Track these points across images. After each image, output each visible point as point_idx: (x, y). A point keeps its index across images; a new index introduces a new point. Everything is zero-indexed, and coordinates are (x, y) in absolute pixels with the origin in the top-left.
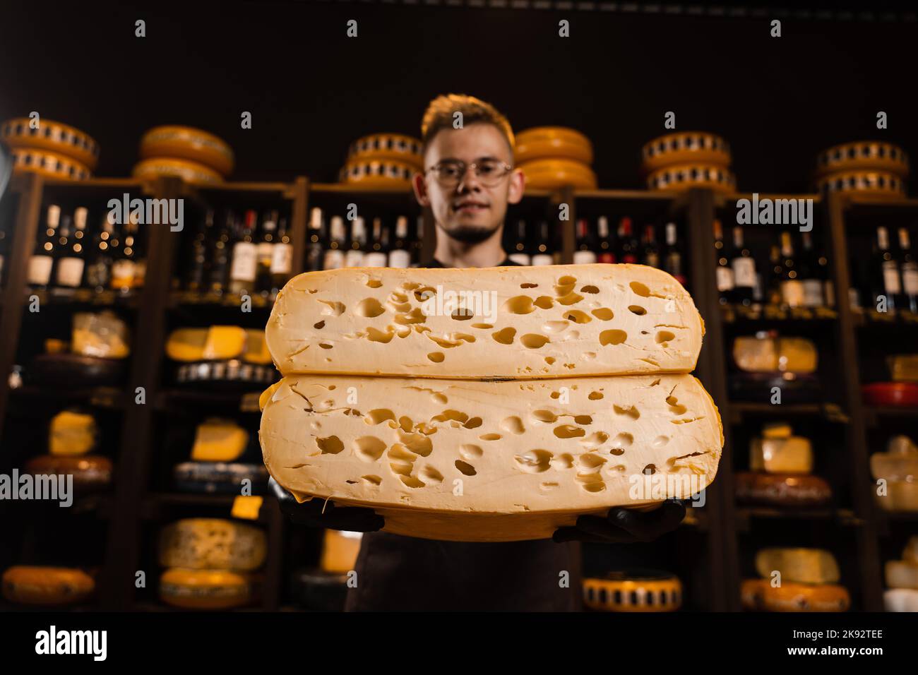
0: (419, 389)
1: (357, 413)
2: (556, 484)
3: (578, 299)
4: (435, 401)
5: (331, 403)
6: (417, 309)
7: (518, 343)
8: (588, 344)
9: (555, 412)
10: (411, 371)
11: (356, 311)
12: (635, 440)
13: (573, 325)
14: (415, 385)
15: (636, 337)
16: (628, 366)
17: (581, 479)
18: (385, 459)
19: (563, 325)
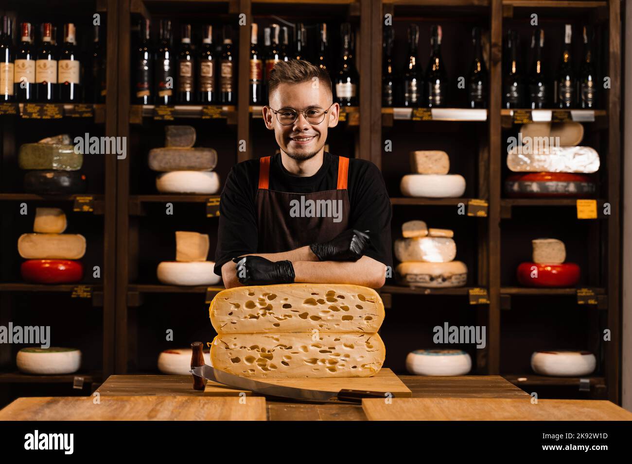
0: (268, 337)
1: (245, 348)
2: (318, 369)
3: (335, 301)
4: (275, 341)
5: (235, 345)
6: (269, 305)
7: (309, 319)
8: (337, 320)
9: (320, 344)
10: (267, 331)
11: (244, 307)
12: (351, 357)
13: (332, 312)
14: (267, 335)
15: (357, 318)
16: (351, 330)
17: (328, 368)
18: (255, 363)
19: (328, 312)
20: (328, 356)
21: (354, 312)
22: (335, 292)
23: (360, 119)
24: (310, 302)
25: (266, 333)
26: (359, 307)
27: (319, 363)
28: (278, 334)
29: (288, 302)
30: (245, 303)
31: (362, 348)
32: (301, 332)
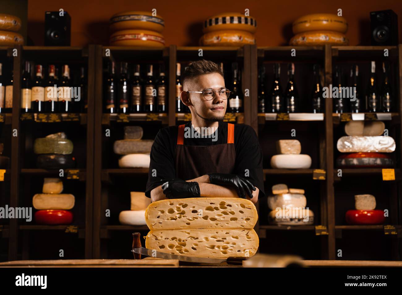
0: (183, 232)
1: (168, 239)
2: (215, 253)
3: (226, 208)
4: (187, 234)
5: (162, 237)
6: (183, 211)
7: (209, 220)
8: (227, 221)
9: (217, 236)
10: (182, 228)
11: (167, 212)
12: (236, 244)
13: (224, 215)
14: (182, 230)
15: (240, 219)
16: (236, 227)
17: (222, 251)
18: (175, 249)
19: (221, 215)
20: (222, 244)
21: (238, 215)
22: (225, 203)
23: (244, 120)
24: (209, 209)
25: (182, 229)
26: (241, 212)
27: (216, 248)
28: (189, 230)
29: (195, 209)
30: (167, 210)
31: (243, 239)
32: (204, 228)
